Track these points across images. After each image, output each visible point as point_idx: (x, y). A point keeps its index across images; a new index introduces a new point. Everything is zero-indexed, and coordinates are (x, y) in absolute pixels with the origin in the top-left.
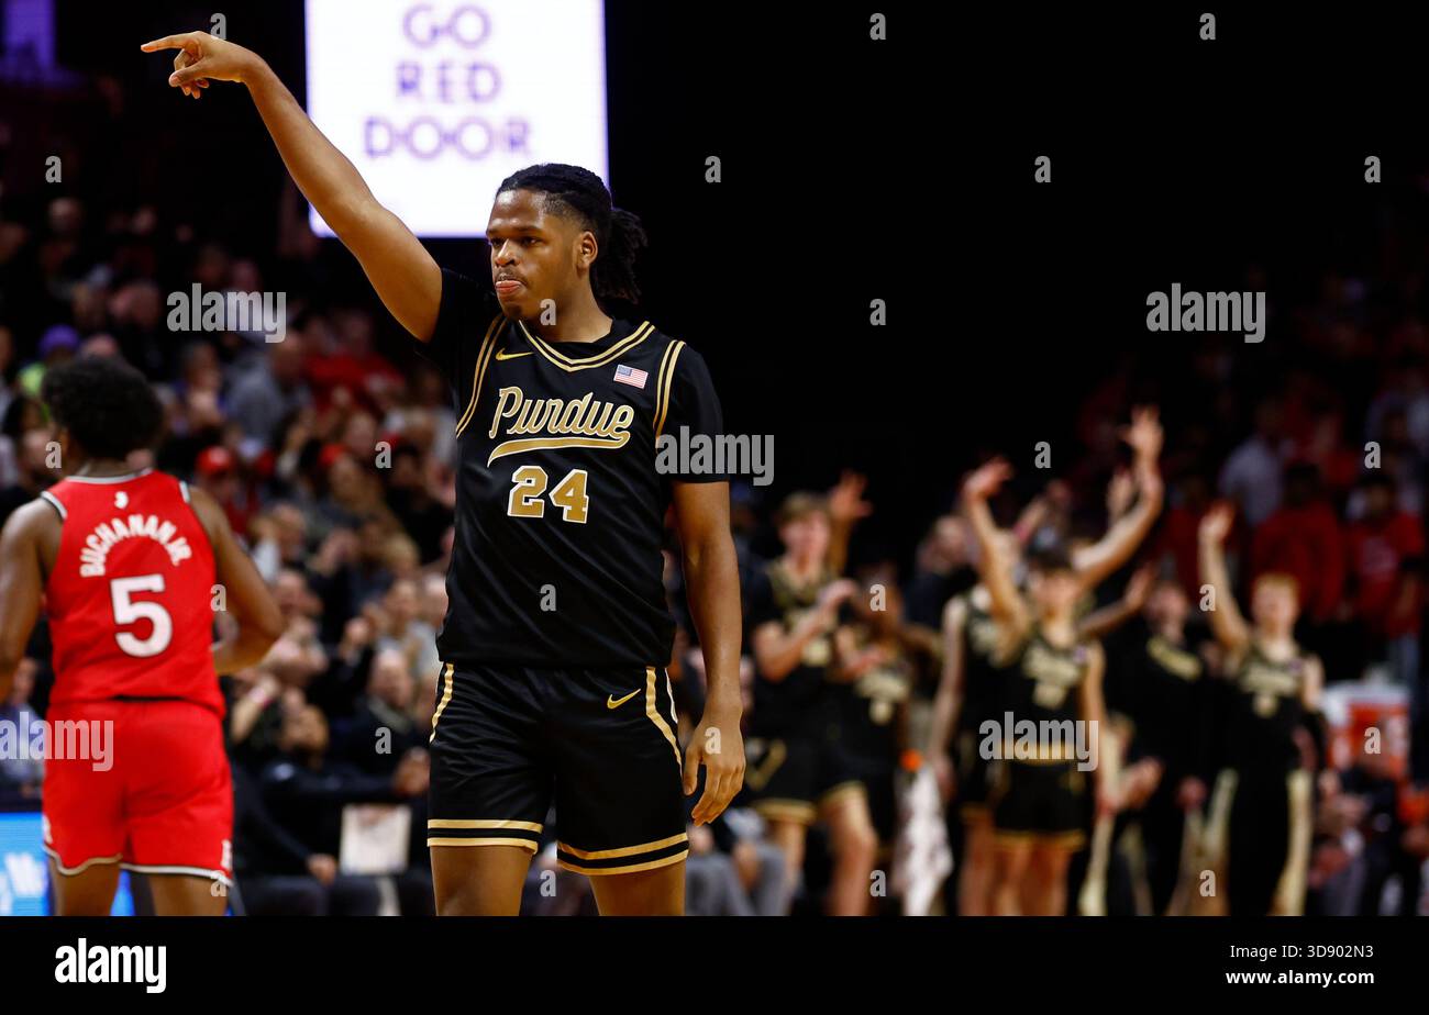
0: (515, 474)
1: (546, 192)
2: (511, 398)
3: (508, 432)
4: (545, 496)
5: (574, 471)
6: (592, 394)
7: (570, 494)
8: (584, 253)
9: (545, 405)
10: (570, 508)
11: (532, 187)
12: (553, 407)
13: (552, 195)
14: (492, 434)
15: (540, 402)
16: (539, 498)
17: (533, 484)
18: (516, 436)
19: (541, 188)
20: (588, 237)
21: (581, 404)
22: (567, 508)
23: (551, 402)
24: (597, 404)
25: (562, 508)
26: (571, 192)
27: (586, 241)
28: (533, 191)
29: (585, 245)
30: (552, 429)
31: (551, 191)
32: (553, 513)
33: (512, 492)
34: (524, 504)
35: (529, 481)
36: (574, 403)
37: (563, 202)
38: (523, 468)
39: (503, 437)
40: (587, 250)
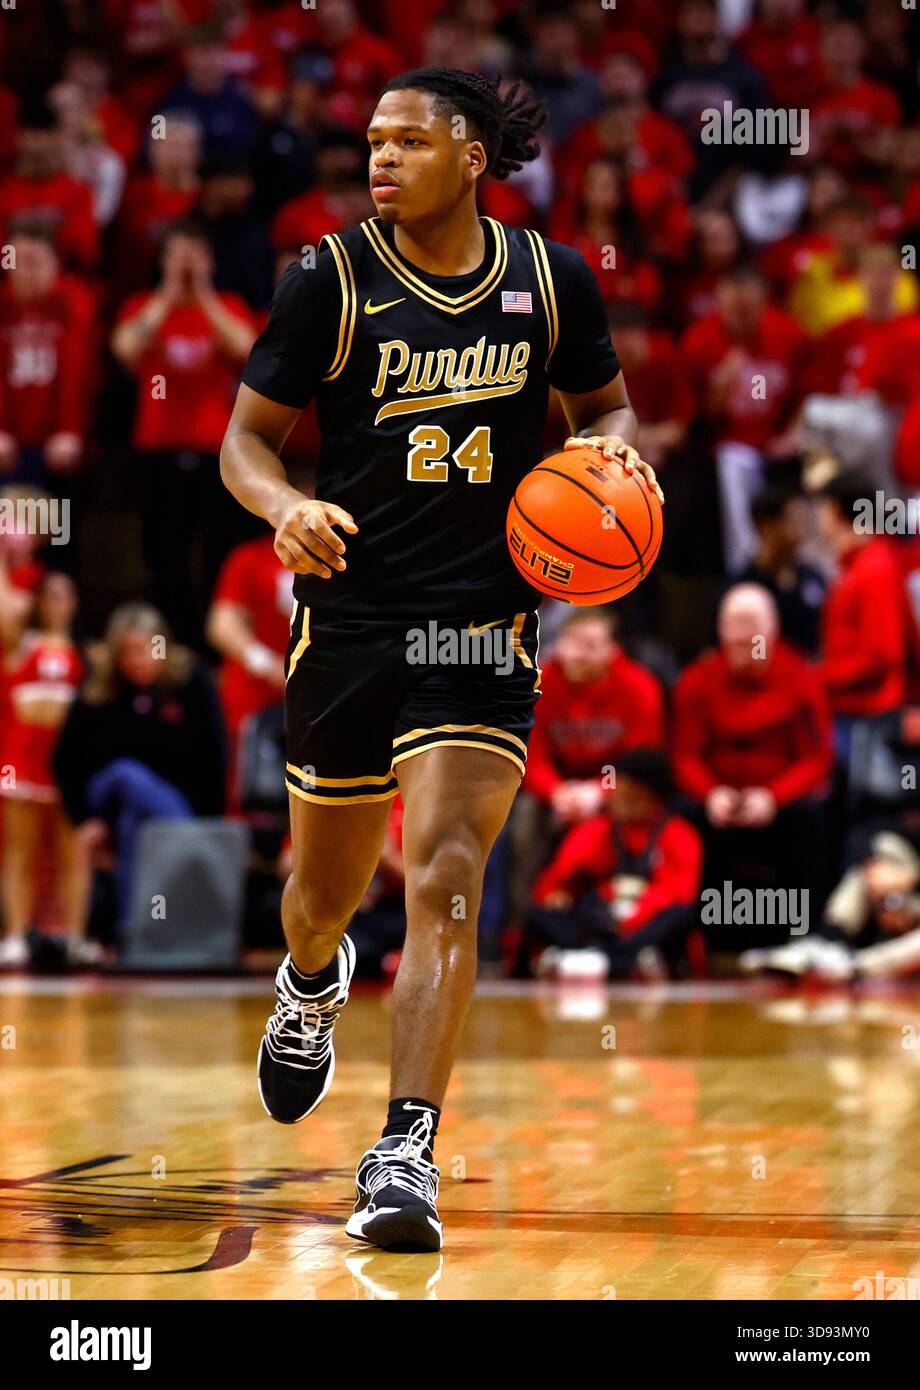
0: (411, 436)
1: (435, 94)
2: (396, 354)
3: (399, 390)
4: (448, 459)
5: (478, 429)
6: (484, 338)
7: (475, 453)
8: (472, 164)
9: (436, 357)
10: (475, 469)
11: (421, 88)
12: (446, 359)
13: (442, 98)
14: (377, 392)
15: (430, 355)
16: (442, 461)
17: (433, 446)
18: (409, 395)
19: (431, 89)
20: (476, 148)
21: (476, 352)
22: (472, 469)
23: (442, 354)
24: (492, 349)
25: (468, 470)
26: (462, 98)
27: (474, 152)
28: (421, 92)
29: (473, 157)
30: (450, 382)
31: (441, 93)
32: (457, 475)
33: (410, 455)
34: (425, 467)
35: (429, 443)
36: (468, 351)
37: (454, 106)
38: (419, 428)
39: (391, 394)
40: (475, 162)
